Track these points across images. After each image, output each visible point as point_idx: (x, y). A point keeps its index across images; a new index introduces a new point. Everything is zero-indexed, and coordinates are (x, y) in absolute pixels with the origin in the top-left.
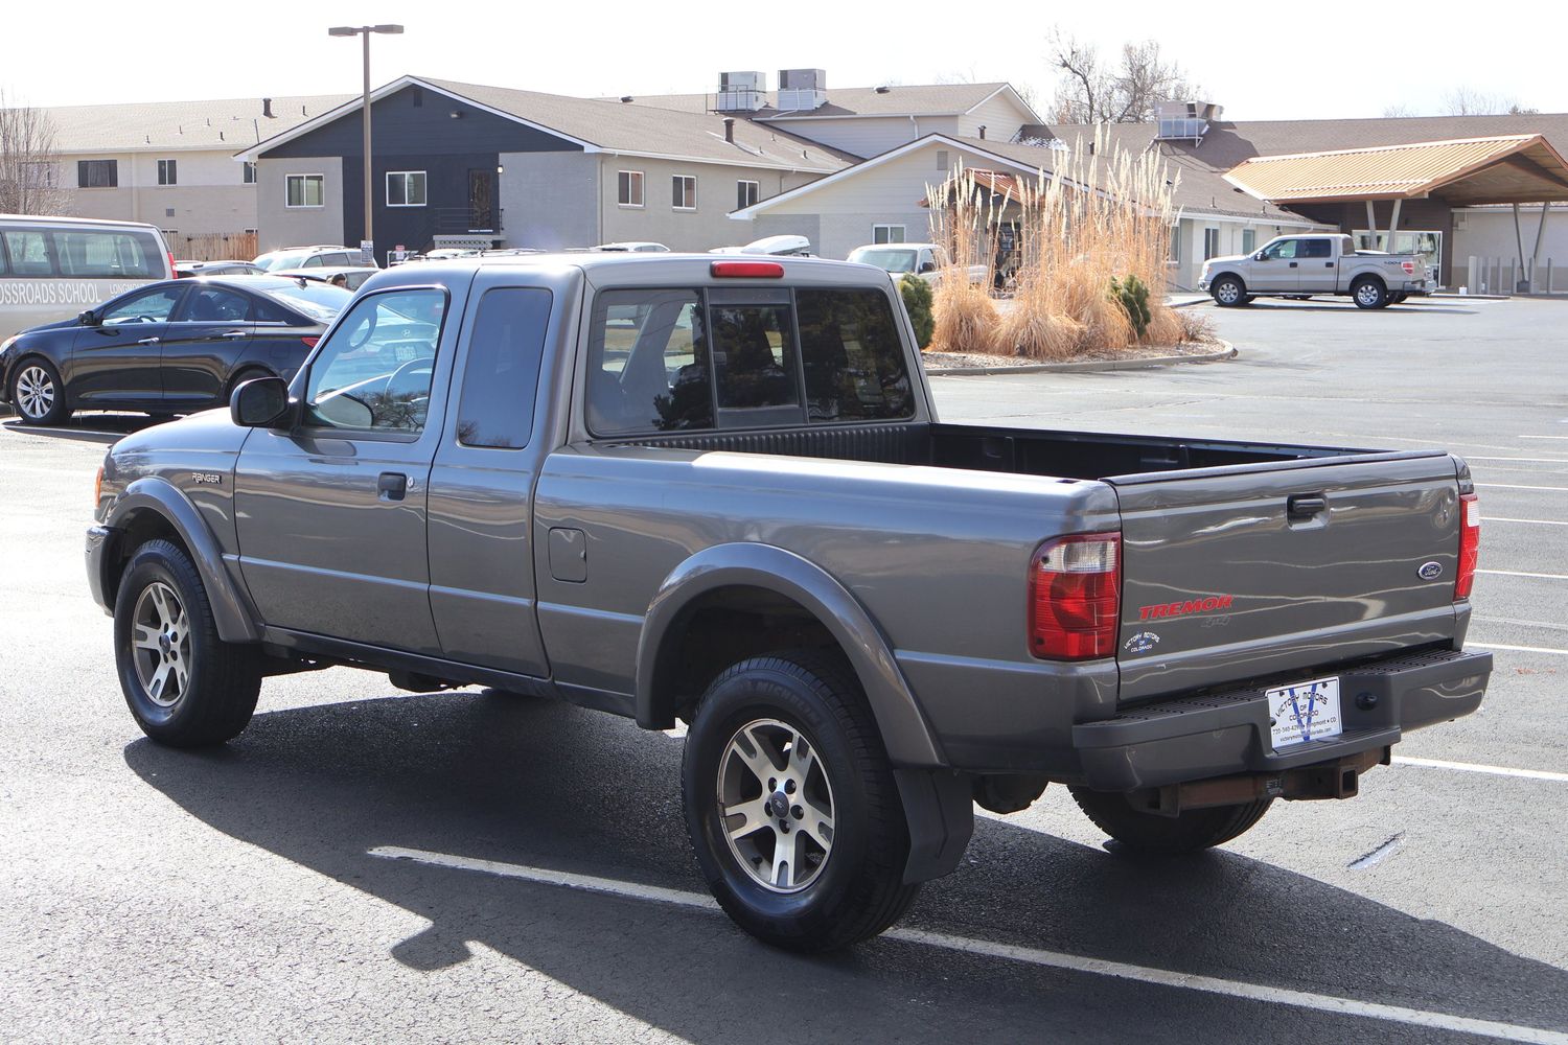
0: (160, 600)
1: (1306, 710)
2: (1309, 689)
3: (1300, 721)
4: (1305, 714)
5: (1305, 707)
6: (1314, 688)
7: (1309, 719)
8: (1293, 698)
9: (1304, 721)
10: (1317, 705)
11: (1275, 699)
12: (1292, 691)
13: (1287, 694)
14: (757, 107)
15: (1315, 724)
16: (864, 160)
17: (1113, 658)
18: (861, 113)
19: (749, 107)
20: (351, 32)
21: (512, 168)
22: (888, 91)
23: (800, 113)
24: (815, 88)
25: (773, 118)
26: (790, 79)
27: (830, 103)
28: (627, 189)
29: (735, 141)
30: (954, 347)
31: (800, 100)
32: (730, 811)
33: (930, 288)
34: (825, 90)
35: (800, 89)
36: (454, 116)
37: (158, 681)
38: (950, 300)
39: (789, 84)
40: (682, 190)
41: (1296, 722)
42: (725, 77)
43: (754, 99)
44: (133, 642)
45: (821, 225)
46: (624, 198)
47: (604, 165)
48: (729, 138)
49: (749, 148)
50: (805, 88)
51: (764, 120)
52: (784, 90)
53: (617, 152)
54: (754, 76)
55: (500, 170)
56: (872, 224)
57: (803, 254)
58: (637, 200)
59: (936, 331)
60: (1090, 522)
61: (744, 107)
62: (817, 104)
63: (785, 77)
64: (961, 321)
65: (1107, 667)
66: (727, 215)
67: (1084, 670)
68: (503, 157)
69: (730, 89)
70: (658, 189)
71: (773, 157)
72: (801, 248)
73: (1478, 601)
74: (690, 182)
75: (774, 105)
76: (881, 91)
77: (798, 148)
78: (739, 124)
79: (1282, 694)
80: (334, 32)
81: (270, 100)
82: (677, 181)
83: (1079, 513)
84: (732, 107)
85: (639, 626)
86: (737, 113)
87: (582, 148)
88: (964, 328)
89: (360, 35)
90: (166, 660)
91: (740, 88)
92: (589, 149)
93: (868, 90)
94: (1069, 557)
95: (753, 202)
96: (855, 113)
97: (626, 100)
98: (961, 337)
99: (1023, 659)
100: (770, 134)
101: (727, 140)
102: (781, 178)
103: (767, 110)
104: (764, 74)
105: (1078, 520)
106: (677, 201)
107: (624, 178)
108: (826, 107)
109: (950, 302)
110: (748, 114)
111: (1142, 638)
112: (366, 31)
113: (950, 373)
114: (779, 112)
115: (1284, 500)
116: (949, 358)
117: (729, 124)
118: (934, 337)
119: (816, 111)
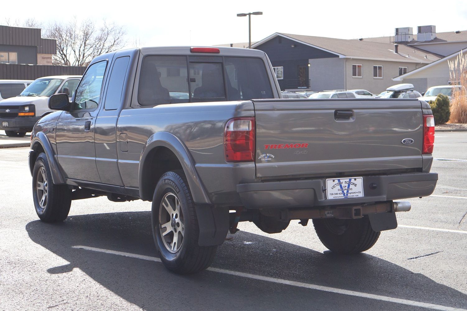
0: (43, 174)
1: (346, 188)
2: (348, 180)
3: (343, 192)
4: (346, 189)
5: (346, 186)
6: (350, 180)
7: (348, 191)
8: (340, 184)
9: (345, 192)
10: (351, 186)
11: (330, 183)
12: (339, 180)
13: (336, 182)
14: (409, 40)
15: (350, 193)
16: (444, 57)
17: (254, 162)
18: (449, 41)
19: (406, 40)
20: (244, 15)
21: (313, 64)
22: (460, 32)
23: (426, 42)
24: (431, 32)
25: (415, 44)
26: (422, 29)
27: (438, 38)
28: (356, 71)
29: (399, 53)
30: (460, 122)
31: (426, 37)
32: (163, 226)
33: (448, 99)
34: (436, 33)
35: (426, 33)
36: (293, 46)
37: (43, 200)
38: (458, 104)
39: (422, 32)
40: (377, 71)
41: (341, 192)
42: (397, 30)
43: (408, 37)
44: (37, 187)
45: (428, 82)
46: (354, 74)
47: (347, 62)
48: (397, 52)
49: (404, 55)
50: (427, 33)
51: (412, 45)
52: (420, 34)
53: (352, 57)
54: (408, 29)
55: (309, 65)
56: (447, 81)
57: (411, 90)
58: (359, 75)
59: (451, 116)
60: (244, 114)
61: (404, 40)
62: (432, 38)
63: (420, 28)
64: (462, 112)
65: (251, 165)
66: (392, 79)
67: (243, 165)
68: (310, 61)
69: (399, 34)
70: (368, 71)
71: (414, 58)
72: (410, 88)
73: (436, 155)
74: (380, 68)
75: (416, 39)
76: (457, 32)
77: (423, 54)
78: (400, 47)
79: (334, 181)
80: (239, 15)
81: (232, 44)
82: (375, 68)
83: (239, 110)
84: (400, 40)
85: (139, 164)
86: (401, 43)
87: (338, 56)
88: (463, 114)
89: (248, 16)
90: (45, 193)
91: (403, 34)
92: (341, 56)
93: (453, 32)
94: (236, 126)
95: (405, 73)
96: (447, 41)
97: (361, 40)
98: (462, 118)
99: (224, 163)
100: (413, 50)
101: (396, 52)
102: (416, 65)
103: (413, 41)
104: (412, 28)
105: (239, 113)
106: (375, 75)
107: (354, 67)
108: (436, 39)
109: (458, 105)
110: (405, 43)
111: (266, 156)
112: (250, 14)
113: (454, 131)
114: (417, 42)
115: (333, 111)
116: (456, 126)
117: (396, 47)
118: (450, 118)
119: (432, 41)
